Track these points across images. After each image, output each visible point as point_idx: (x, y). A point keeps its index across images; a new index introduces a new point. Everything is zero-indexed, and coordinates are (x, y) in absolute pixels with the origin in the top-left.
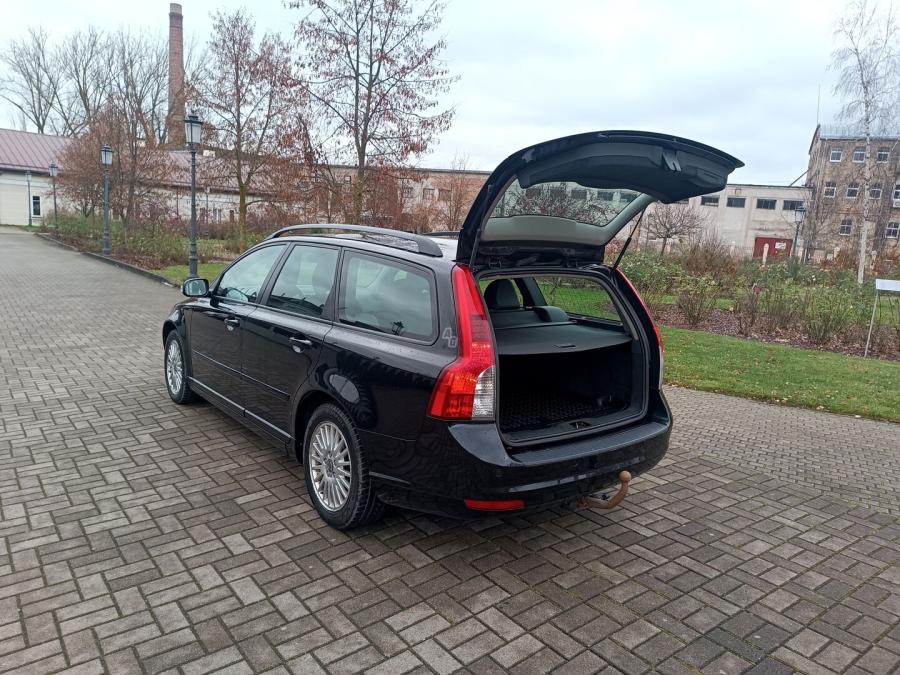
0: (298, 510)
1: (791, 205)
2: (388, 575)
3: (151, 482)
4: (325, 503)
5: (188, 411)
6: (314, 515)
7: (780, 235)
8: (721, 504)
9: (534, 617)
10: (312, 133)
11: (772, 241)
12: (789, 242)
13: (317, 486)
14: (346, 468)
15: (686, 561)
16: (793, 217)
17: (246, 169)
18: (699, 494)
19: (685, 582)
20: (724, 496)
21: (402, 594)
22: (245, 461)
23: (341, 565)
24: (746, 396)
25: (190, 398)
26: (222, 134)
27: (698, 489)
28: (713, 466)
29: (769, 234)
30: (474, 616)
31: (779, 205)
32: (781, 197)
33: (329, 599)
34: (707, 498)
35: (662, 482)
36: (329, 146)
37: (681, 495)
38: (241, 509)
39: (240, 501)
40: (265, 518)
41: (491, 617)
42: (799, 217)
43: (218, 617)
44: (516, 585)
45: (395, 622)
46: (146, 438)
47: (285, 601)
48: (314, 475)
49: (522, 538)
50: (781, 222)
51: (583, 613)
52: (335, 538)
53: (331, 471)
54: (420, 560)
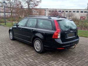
0: (33, 51)
1: (85, 12)
2: (47, 58)
3: (13, 49)
4: (37, 50)
5: (14, 41)
6: (35, 52)
7: (84, 16)
9: (66, 61)
10: (22, 4)
11: (83, 17)
12: (85, 17)
13: (36, 48)
14: (40, 46)
15: (82, 55)
16: (86, 14)
17: (12, 9)
19: (83, 57)
21: (50, 60)
22: (24, 46)
23: (41, 57)
24: (84, 37)
25: (14, 39)
26: (8, 4)
28: (82, 45)
29: (82, 16)
30: (59, 61)
31: (84, 12)
32: (84, 11)
33: (41, 61)
36: (24, 5)
38: (26, 52)
39: (25, 51)
40: (29, 53)
41: (61, 61)
42: (87, 13)
43: (29, 63)
44: (63, 58)
45: (50, 62)
46: (10, 44)
47: (36, 61)
48: (35, 47)
49: (62, 53)
50: (84, 14)
51: (72, 61)
52: (39, 54)
53: (38, 46)
54: (50, 56)
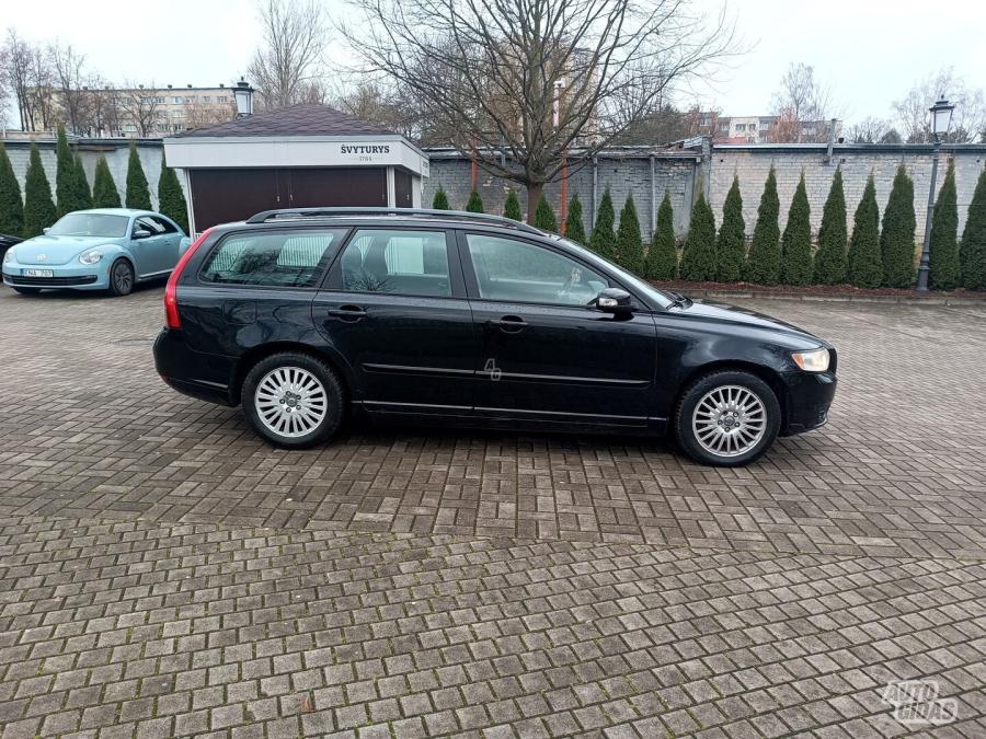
8: (109, 460)
18: (133, 464)
20: (105, 470)
27: (134, 468)
34: (123, 462)
35: (175, 463)
37: (151, 457)
